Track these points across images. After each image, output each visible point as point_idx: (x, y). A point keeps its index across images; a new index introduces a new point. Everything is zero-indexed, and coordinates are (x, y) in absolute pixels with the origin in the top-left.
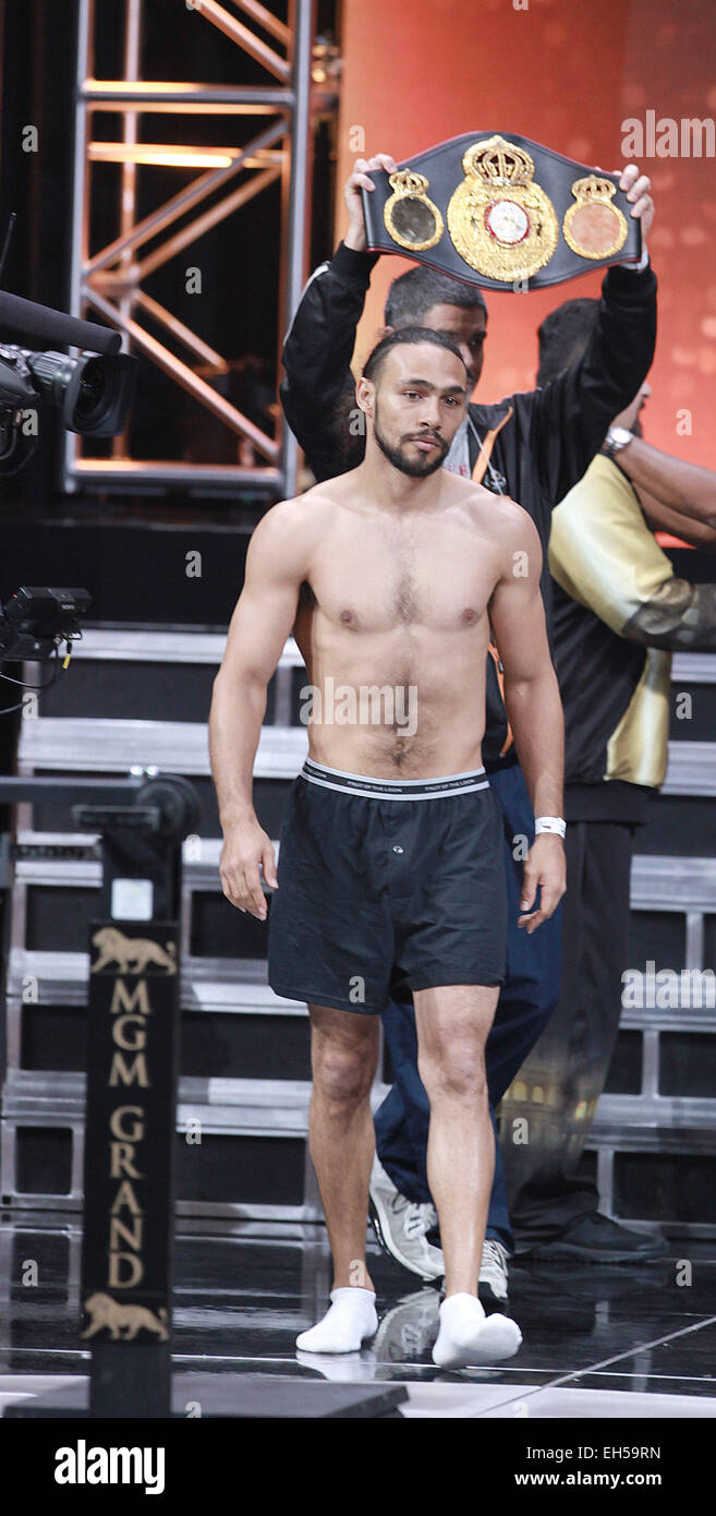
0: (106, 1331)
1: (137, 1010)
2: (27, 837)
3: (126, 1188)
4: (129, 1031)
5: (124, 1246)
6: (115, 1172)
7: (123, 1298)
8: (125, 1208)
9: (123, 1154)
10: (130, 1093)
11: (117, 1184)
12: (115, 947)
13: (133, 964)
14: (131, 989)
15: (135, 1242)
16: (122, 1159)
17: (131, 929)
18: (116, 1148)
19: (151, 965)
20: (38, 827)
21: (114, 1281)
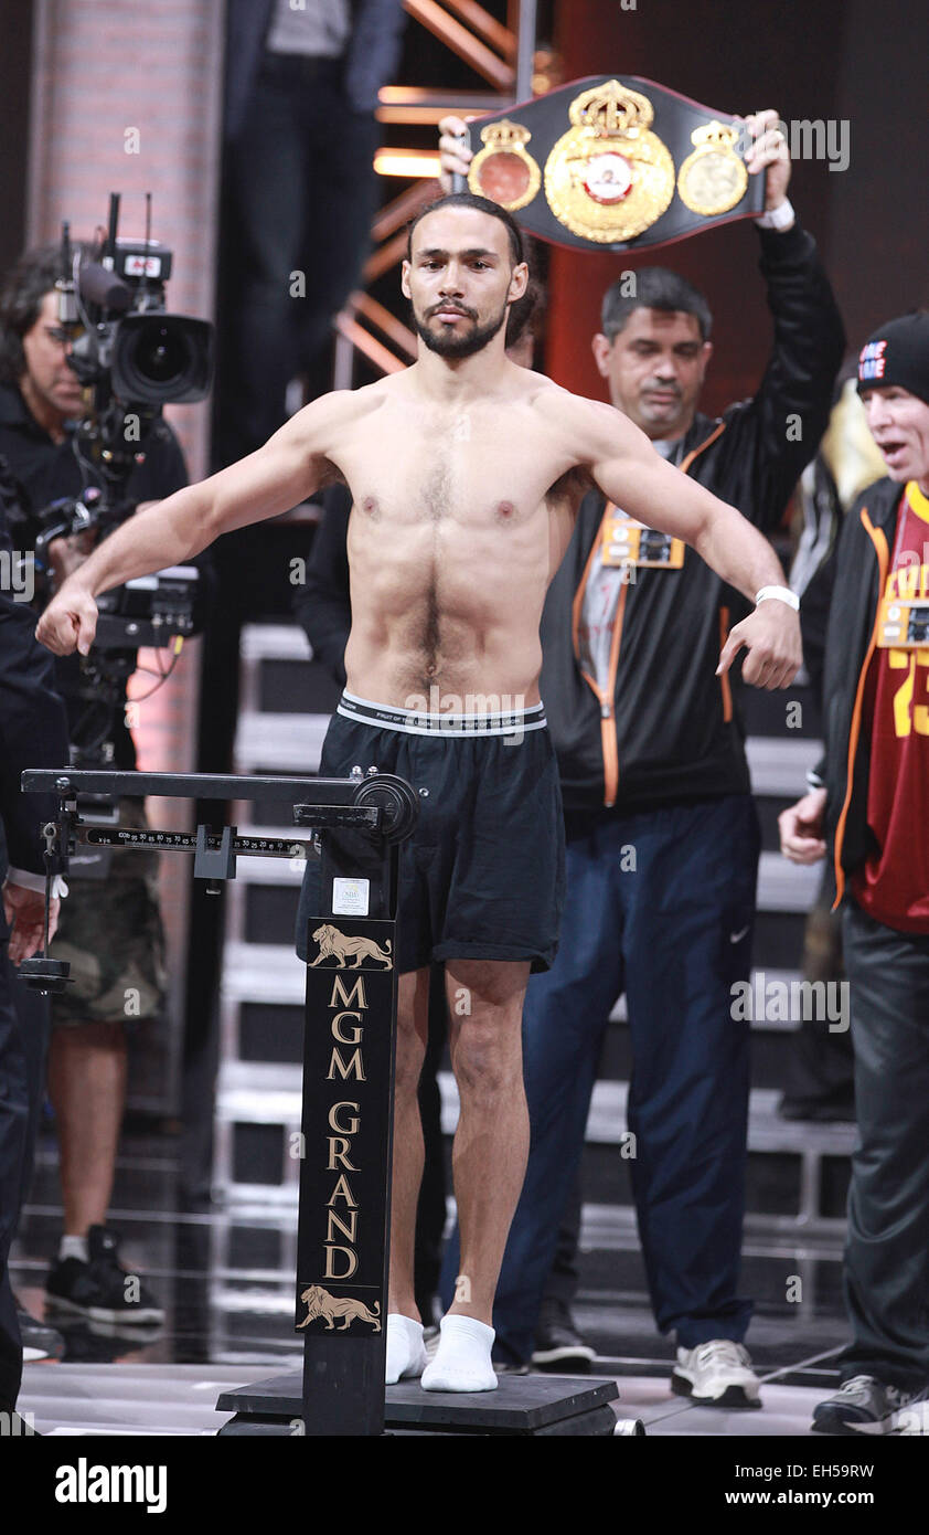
0: (321, 1321)
1: (354, 1005)
2: (245, 831)
3: (342, 1180)
4: (347, 1028)
5: (340, 1238)
6: (332, 1165)
8: (341, 1200)
9: (339, 1147)
10: (346, 1088)
11: (335, 1176)
12: (333, 943)
13: (351, 959)
14: (349, 987)
15: (351, 1237)
16: (338, 1154)
17: (349, 926)
18: (333, 1140)
19: (369, 960)
20: (257, 820)
21: (329, 1274)
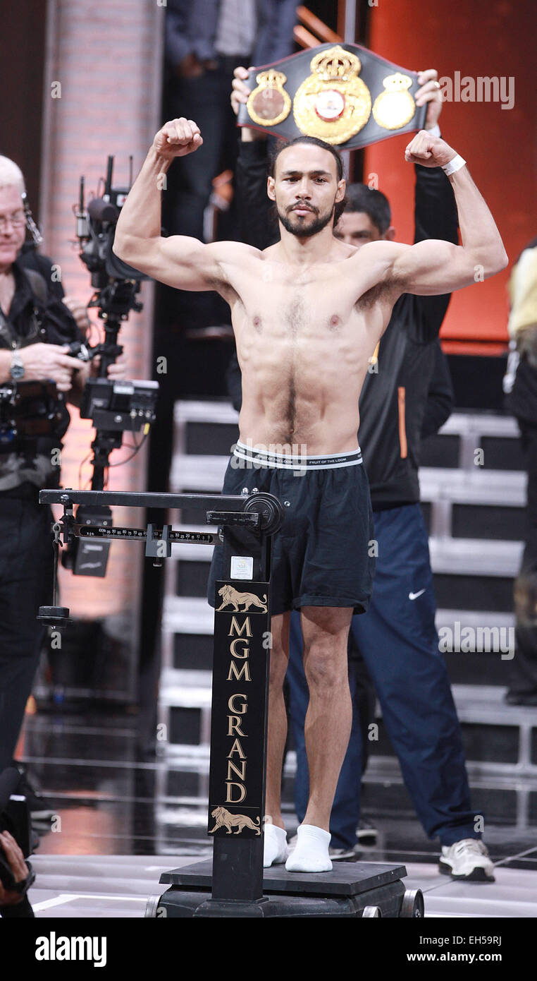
1: (244, 635)
2: (177, 528)
3: (237, 742)
4: (239, 649)
5: (235, 778)
6: (230, 733)
7: (234, 810)
8: (236, 754)
9: (235, 722)
10: (239, 685)
11: (232, 740)
12: (231, 596)
13: (242, 607)
14: (241, 623)
15: (242, 776)
16: (234, 726)
17: (241, 586)
18: (231, 718)
19: (253, 607)
21: (229, 800)
